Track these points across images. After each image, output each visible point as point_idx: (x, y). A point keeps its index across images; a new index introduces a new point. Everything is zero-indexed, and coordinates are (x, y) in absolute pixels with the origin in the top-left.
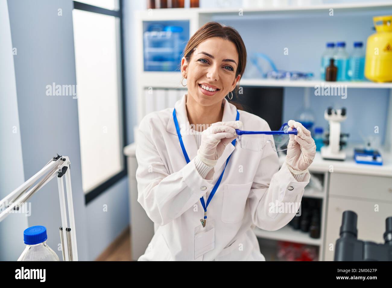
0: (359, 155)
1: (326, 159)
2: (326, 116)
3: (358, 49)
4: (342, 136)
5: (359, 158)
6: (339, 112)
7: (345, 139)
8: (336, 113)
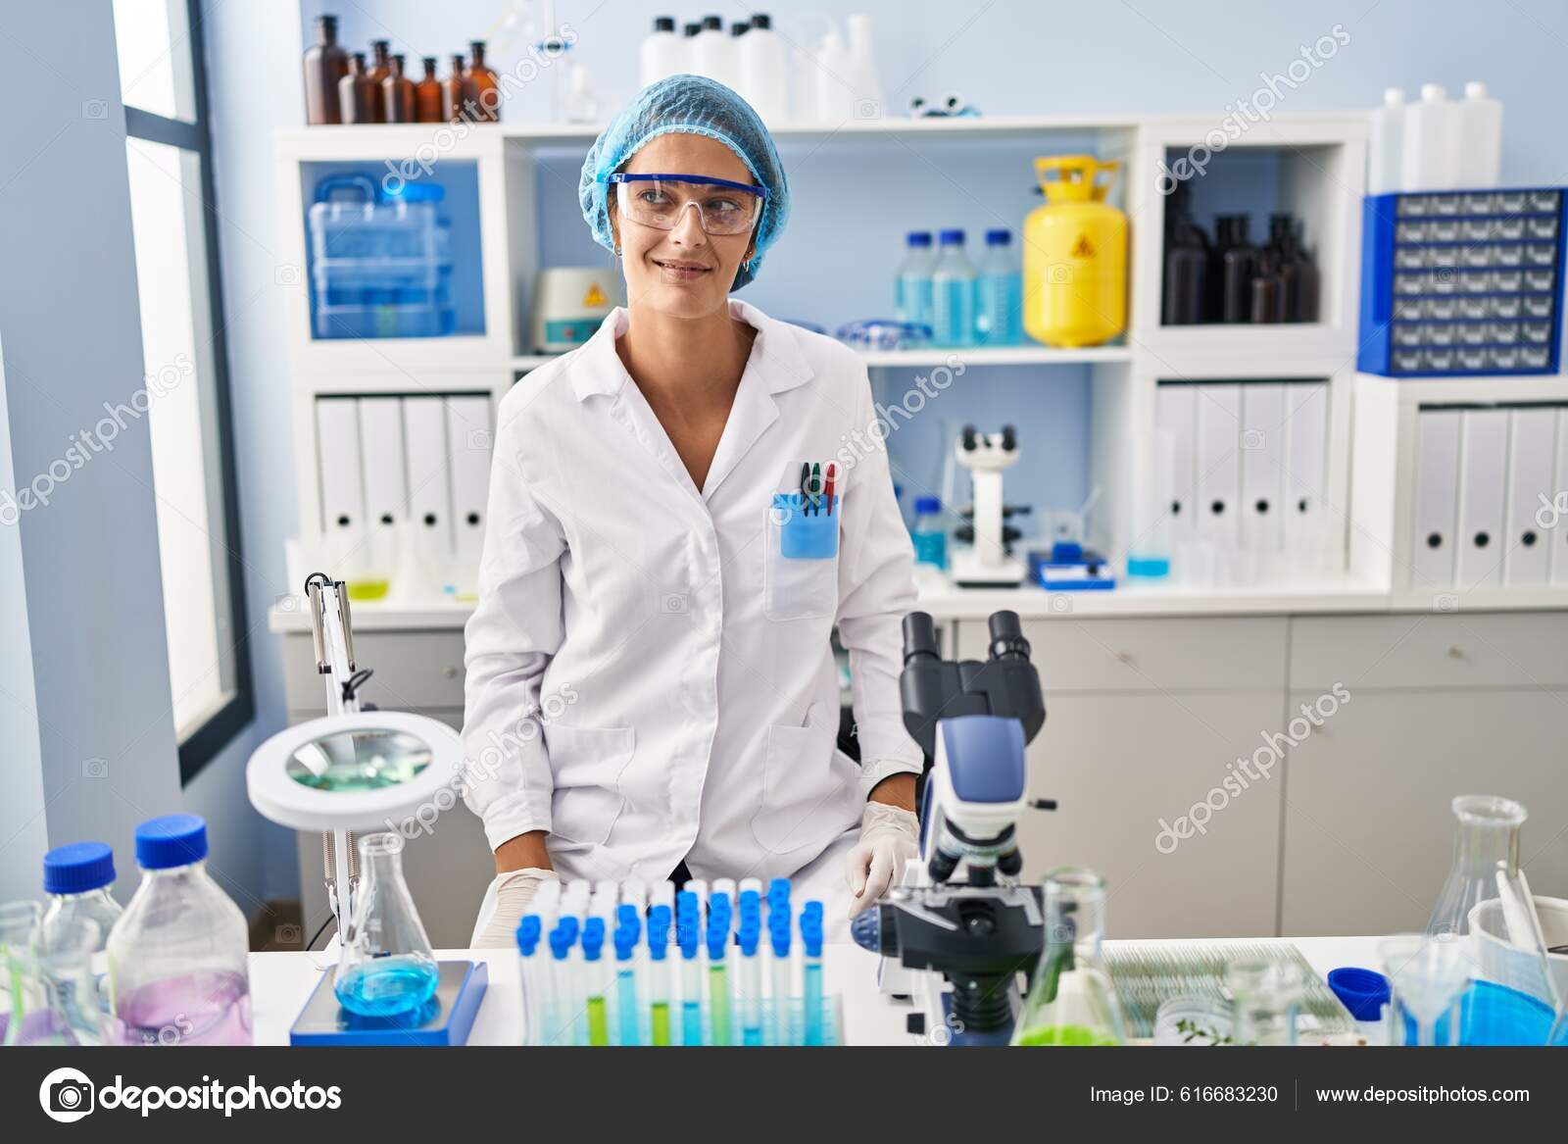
0: (1050, 567)
1: (965, 585)
2: (961, 453)
3: (999, 250)
4: (1007, 513)
5: (1051, 574)
6: (997, 439)
7: (1017, 522)
8: (988, 444)
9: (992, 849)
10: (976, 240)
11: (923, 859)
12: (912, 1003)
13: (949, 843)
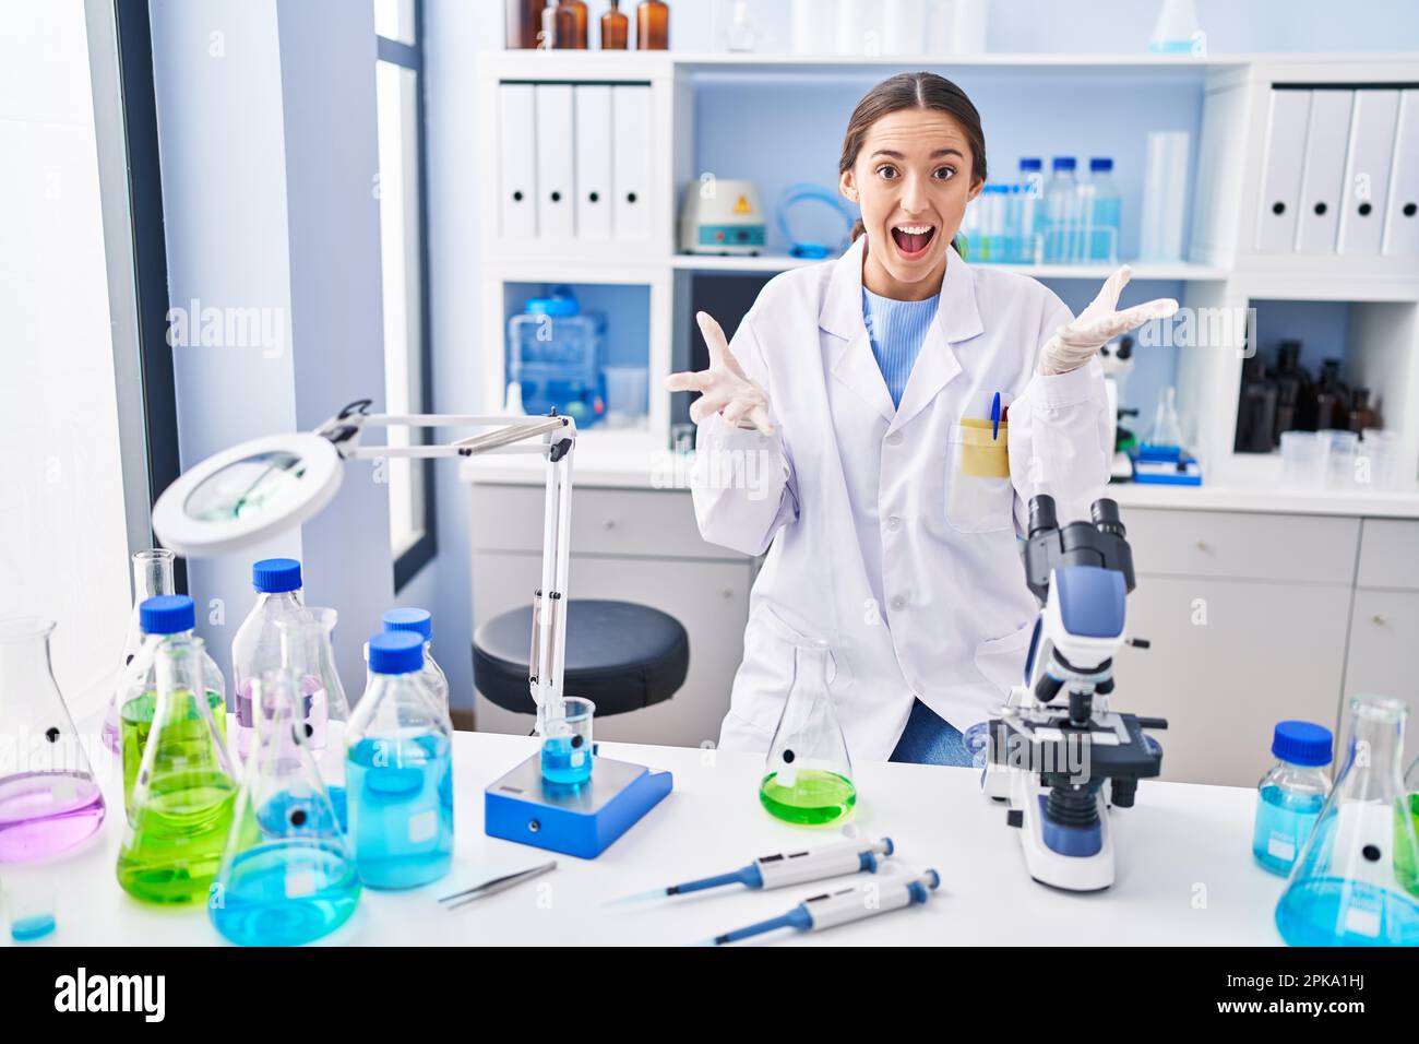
0: (1142, 463)
3: (1101, 176)
5: (1144, 469)
7: (1126, 423)
9: (1089, 677)
10: (1083, 166)
11: (1028, 686)
12: (1010, 804)
13: (1056, 671)
